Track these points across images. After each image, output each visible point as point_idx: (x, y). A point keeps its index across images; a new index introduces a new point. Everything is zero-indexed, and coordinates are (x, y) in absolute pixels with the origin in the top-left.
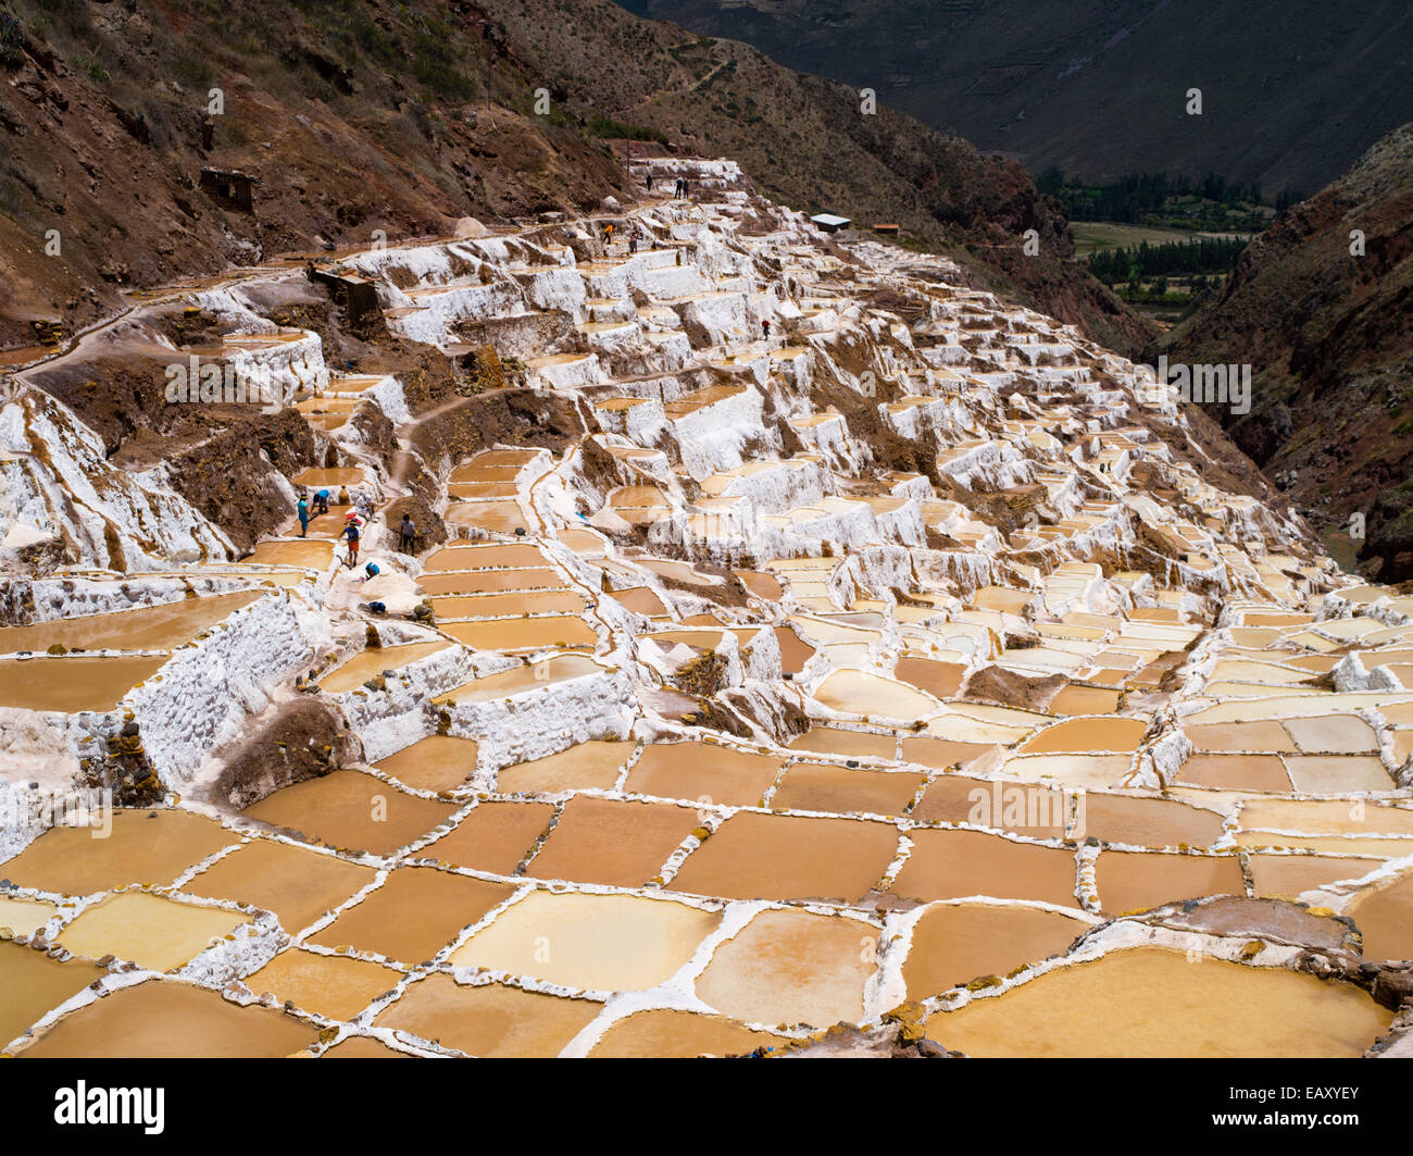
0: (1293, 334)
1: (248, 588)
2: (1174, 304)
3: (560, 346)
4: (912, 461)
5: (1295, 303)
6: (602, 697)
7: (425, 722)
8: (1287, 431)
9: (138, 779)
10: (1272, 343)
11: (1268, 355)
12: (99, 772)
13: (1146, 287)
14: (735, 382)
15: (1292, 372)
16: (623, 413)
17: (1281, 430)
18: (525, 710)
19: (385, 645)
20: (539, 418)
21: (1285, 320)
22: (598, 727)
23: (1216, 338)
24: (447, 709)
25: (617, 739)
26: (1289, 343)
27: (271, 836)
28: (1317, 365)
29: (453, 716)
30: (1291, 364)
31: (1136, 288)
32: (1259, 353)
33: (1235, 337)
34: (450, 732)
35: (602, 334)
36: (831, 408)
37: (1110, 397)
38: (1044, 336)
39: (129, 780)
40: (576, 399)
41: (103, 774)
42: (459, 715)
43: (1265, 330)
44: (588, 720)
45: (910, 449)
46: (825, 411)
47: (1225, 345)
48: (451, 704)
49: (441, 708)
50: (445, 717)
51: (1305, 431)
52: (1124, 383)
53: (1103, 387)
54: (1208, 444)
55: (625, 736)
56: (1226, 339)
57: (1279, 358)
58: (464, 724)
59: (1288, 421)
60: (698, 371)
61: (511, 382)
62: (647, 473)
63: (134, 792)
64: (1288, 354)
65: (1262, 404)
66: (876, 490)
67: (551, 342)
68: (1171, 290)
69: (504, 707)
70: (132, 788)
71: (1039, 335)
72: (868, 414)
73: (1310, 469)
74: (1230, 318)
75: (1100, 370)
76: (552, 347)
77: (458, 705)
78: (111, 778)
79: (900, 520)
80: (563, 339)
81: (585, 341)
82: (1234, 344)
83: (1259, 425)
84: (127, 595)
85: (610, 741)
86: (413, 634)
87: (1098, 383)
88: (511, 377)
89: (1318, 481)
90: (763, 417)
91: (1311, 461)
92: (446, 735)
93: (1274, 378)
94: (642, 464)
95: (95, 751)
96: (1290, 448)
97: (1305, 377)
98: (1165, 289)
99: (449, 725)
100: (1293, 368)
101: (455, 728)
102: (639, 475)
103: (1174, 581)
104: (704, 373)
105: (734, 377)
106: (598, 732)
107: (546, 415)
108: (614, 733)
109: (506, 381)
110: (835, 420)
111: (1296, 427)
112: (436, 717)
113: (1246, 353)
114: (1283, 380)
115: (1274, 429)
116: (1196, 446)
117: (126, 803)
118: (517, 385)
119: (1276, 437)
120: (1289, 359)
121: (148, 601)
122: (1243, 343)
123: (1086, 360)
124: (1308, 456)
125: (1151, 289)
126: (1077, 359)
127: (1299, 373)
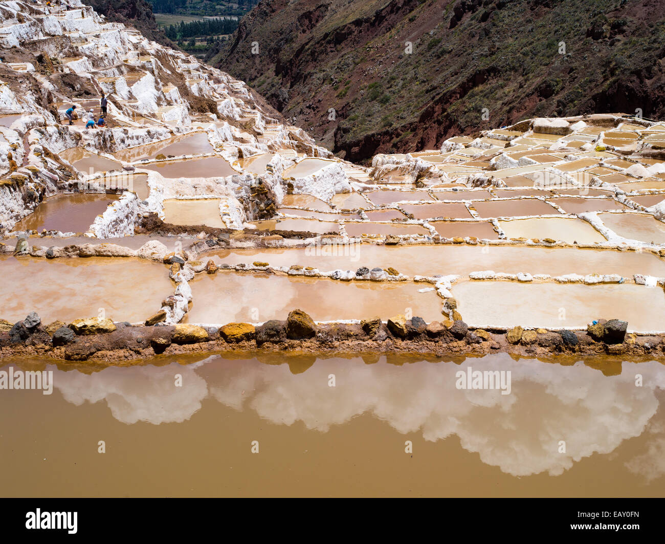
0: (274, 58)
1: (193, 131)
2: (200, 50)
3: (65, 53)
4: (207, 108)
5: (272, 44)
6: (338, 173)
7: (283, 188)
8: (287, 100)
9: (267, 205)
10: (265, 63)
11: (264, 68)
12: (248, 204)
13: (186, 43)
14: (138, 71)
15: (277, 75)
16: (113, 84)
17: (284, 100)
18: (319, 180)
19: (245, 157)
20: (76, 88)
21: (269, 51)
22: (339, 187)
23: (238, 62)
24: (291, 181)
25: (349, 192)
26: (272, 62)
27: (351, 220)
28: (289, 71)
29: (294, 185)
30: (275, 71)
31: (181, 44)
32: (259, 67)
33: (247, 61)
34: (294, 192)
35: (84, 48)
36: (170, 84)
37: (218, 87)
38: (184, 60)
39: (262, 205)
40: (90, 77)
41: (250, 205)
42: (297, 185)
43: (260, 57)
44: (335, 184)
45: (205, 102)
46: (167, 85)
47: (243, 64)
48: (293, 179)
49: (288, 182)
50: (290, 186)
51: (294, 100)
52: (223, 81)
53: (215, 83)
54: (263, 106)
55: (351, 190)
56: (243, 62)
57: (269, 69)
58: (299, 188)
59: (286, 96)
60: (121, 66)
61: (57, 70)
62: (136, 110)
63: (265, 212)
64: (273, 67)
65: (274, 88)
66: (207, 119)
67: (61, 51)
68: (198, 44)
69: (312, 179)
70: (264, 210)
71: (182, 60)
72: (184, 86)
73: (301, 115)
74: (243, 52)
75: (212, 74)
76: (61, 54)
77: (296, 179)
78: (253, 206)
79: (226, 131)
80: (66, 50)
81: (78, 50)
82: (247, 64)
83: (274, 98)
84: (149, 135)
85: (345, 193)
86: (254, 151)
87: (213, 81)
88: (57, 68)
89: (306, 121)
90: (155, 87)
91: (301, 112)
92: (292, 194)
93: (268, 78)
94: (133, 107)
95: (243, 194)
96: (289, 108)
97: (284, 76)
98: (195, 44)
99: (293, 189)
100: (277, 73)
101: (296, 190)
102: (133, 112)
103: (316, 156)
104: (123, 67)
105: (137, 68)
106: (339, 189)
107: (79, 86)
108: (346, 190)
109: (55, 70)
110: (175, 89)
111: (291, 98)
112: (286, 186)
113: (253, 68)
114: (273, 79)
115: (281, 99)
116: (258, 107)
117: (261, 218)
118: (60, 72)
119: (283, 103)
120: (274, 69)
121: (158, 138)
122: (251, 63)
123: (205, 71)
124: (299, 110)
125: (189, 44)
126: (201, 70)
127: (280, 75)
